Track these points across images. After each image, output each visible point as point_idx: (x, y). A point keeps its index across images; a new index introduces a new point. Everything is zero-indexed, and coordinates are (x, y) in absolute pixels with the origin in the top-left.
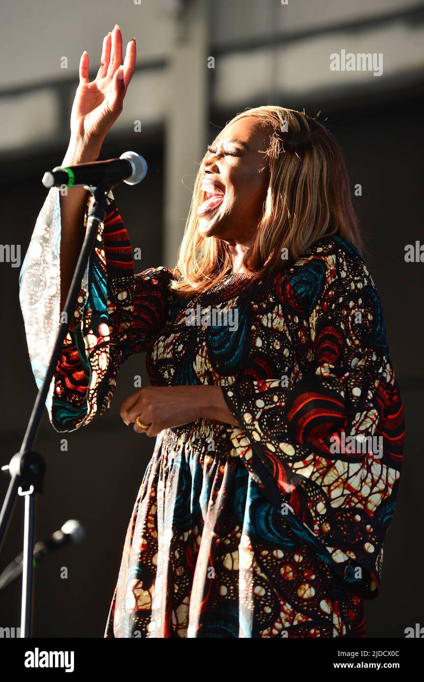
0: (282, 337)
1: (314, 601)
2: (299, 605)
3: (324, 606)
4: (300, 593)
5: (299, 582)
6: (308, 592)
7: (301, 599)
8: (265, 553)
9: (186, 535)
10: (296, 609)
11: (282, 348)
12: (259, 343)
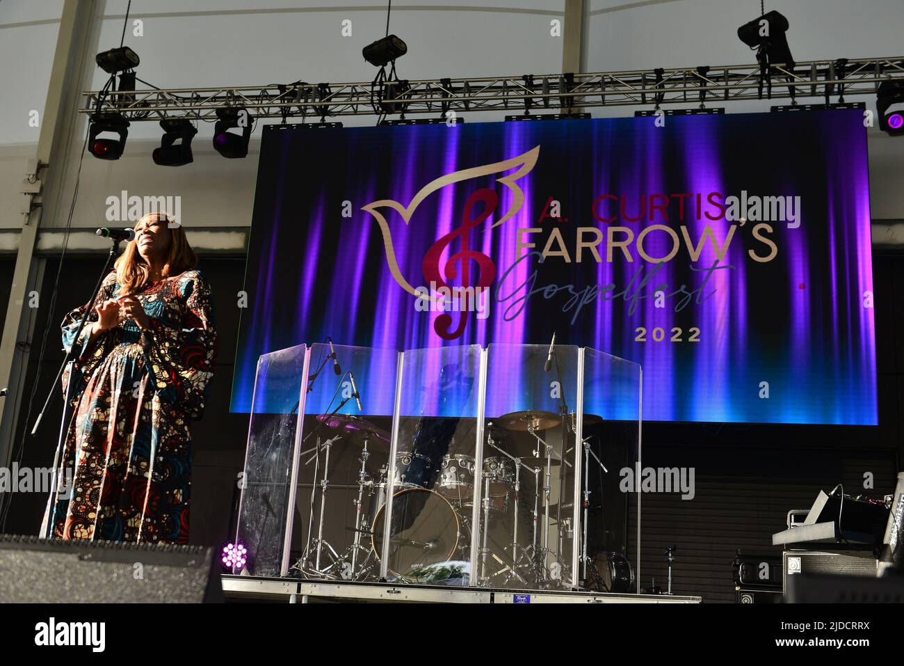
0: (179, 314)
1: (182, 426)
2: (176, 427)
3: (186, 428)
4: (177, 422)
5: (177, 418)
6: (180, 422)
7: (177, 425)
8: (165, 404)
9: (127, 393)
10: (175, 429)
11: (179, 318)
12: (170, 316)
